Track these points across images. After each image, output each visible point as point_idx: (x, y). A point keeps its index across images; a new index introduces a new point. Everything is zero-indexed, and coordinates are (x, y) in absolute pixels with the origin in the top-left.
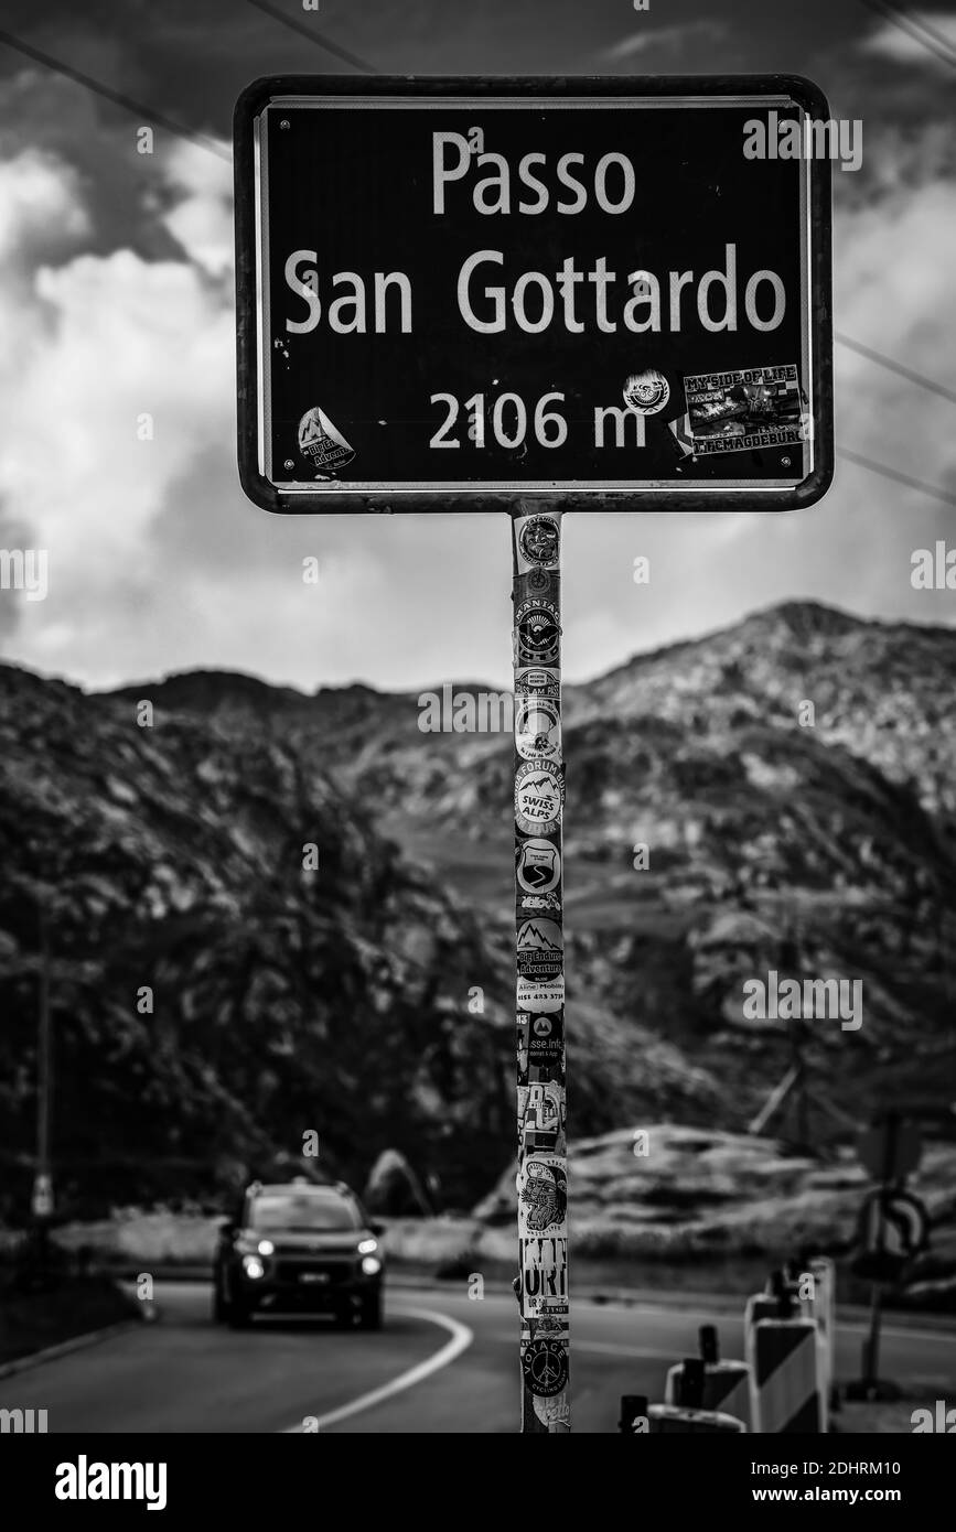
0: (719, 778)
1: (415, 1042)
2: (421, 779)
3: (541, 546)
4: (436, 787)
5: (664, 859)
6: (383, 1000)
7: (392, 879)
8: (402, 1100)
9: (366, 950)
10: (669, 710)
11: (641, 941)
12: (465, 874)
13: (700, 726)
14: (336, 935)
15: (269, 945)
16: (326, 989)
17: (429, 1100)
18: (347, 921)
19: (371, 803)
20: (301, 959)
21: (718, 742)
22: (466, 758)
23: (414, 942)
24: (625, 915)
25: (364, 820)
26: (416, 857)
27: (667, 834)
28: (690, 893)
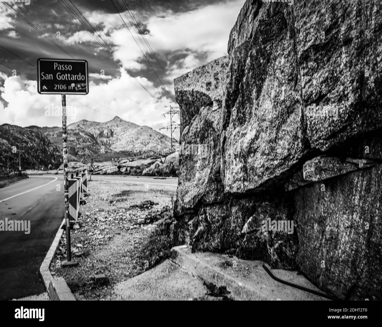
0: (77, 134)
1: (52, 156)
2: (52, 134)
3: (64, 97)
4: (53, 135)
5: (73, 141)
6: (49, 153)
7: (49, 143)
8: (51, 161)
9: (47, 149)
10: (73, 128)
11: (71, 148)
12: (56, 142)
13: (76, 130)
14: (45, 148)
15: (39, 149)
16: (44, 152)
17: (53, 161)
18: (46, 147)
19: (47, 136)
20: (42, 150)
21: (77, 131)
22: (56, 133)
23: (52, 148)
24: (70, 146)
25: (47, 138)
26: (52, 141)
27: (73, 139)
28: (75, 144)
